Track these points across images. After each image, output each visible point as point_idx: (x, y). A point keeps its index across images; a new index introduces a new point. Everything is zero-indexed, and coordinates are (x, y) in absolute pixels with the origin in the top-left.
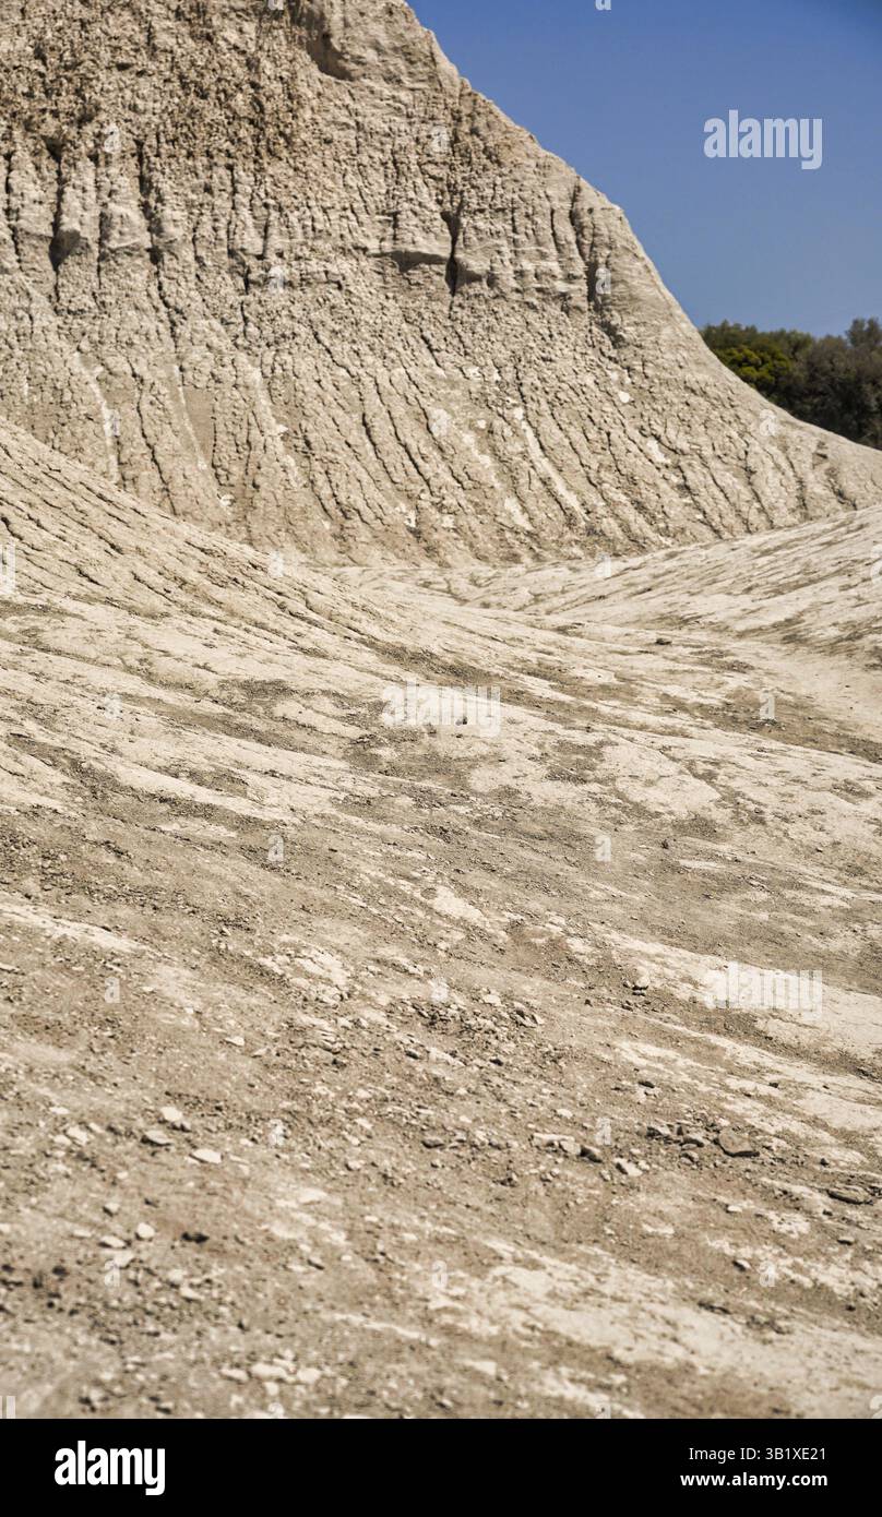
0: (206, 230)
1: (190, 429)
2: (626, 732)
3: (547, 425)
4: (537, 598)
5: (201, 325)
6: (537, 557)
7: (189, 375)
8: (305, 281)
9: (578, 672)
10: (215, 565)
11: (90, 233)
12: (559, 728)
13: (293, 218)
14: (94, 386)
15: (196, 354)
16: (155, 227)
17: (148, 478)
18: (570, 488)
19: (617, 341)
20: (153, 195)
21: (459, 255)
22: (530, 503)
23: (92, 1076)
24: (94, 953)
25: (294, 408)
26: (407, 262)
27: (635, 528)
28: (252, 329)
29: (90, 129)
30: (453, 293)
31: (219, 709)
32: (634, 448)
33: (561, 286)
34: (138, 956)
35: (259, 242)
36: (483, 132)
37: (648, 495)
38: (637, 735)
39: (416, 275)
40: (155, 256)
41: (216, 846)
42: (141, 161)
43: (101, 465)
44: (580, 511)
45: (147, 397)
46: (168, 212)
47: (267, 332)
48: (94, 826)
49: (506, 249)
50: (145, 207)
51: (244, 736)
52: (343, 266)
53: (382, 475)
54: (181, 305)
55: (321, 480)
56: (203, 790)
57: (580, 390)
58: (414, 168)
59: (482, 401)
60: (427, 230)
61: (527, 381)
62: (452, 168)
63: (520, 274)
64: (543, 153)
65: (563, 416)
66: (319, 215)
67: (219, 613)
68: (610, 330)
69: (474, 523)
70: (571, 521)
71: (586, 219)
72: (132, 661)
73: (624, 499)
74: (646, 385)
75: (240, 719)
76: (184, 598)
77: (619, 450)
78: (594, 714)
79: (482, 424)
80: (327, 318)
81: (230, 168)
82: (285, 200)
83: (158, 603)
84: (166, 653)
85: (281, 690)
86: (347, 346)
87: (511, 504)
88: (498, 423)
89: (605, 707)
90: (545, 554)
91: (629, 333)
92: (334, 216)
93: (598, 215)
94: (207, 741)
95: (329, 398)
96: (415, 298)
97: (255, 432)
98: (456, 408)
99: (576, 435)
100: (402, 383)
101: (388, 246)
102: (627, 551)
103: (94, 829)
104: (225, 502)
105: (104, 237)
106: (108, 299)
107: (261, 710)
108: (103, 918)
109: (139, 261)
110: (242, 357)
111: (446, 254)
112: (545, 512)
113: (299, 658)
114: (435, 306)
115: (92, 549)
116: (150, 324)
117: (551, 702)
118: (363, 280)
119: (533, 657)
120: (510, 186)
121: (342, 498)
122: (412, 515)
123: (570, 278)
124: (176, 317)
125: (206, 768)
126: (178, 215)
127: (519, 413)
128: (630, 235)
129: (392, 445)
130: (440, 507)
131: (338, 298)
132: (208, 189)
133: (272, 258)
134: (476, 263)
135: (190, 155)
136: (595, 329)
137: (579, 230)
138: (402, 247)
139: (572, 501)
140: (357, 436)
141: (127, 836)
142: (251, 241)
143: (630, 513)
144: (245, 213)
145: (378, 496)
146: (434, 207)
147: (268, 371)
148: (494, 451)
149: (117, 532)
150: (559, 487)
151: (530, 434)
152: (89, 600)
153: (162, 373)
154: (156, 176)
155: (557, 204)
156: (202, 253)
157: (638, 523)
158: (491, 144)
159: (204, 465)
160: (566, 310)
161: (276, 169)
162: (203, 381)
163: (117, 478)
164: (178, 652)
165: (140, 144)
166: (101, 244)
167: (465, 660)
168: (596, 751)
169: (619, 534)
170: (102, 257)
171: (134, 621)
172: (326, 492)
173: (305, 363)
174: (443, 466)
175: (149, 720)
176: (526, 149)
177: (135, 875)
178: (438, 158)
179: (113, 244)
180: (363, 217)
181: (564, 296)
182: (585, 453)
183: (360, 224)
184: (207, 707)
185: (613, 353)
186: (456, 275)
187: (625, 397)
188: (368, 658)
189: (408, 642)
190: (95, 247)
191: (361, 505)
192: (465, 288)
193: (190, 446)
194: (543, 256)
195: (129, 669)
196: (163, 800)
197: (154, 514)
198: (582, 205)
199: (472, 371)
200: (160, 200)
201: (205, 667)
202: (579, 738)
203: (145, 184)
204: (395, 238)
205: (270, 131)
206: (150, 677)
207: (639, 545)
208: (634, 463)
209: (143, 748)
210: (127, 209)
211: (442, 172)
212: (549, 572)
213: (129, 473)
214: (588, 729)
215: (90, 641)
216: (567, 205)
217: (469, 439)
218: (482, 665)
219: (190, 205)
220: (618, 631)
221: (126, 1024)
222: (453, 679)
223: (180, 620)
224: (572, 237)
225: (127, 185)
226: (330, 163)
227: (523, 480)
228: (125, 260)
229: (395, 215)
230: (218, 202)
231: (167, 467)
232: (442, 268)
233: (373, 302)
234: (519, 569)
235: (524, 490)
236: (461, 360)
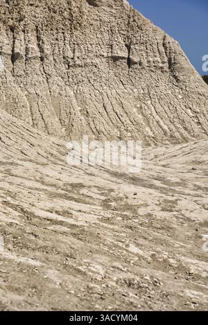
0: (56, 51)
1: (53, 109)
2: (184, 196)
3: (158, 105)
4: (156, 157)
5: (56, 79)
6: (156, 144)
7: (52, 93)
8: (86, 65)
9: (169, 178)
10: (62, 149)
11: (23, 53)
12: (164, 195)
13: (82, 47)
14: (25, 97)
15: (54, 87)
16: (42, 51)
17: (41, 123)
18: (165, 124)
19: (178, 81)
20: (41, 41)
21: (131, 57)
22: (153, 129)
23: (30, 304)
24: (29, 266)
25: (83, 102)
26: (115, 59)
27: (184, 135)
28: (70, 79)
29: (22, 23)
30: (129, 68)
31: (63, 192)
32: (183, 112)
33: (161, 65)
34: (42, 267)
35: (72, 54)
36: (137, 21)
37: (188, 125)
38: (187, 197)
39: (118, 63)
40: (42, 59)
41: (64, 233)
42: (37, 32)
43: (27, 120)
44: (168, 130)
45: (40, 100)
46: (45, 46)
47: (75, 80)
48: (28, 228)
49: (144, 55)
50: (39, 45)
51: (71, 200)
52: (97, 61)
53: (109, 121)
54: (50, 73)
55: (91, 123)
56: (60, 216)
57: (167, 95)
58: (117, 32)
59: (138, 99)
60: (121, 50)
61: (151, 93)
62: (128, 31)
63: (149, 62)
64: (154, 26)
65: (162, 103)
66: (89, 46)
67: (63, 163)
68: (175, 77)
69: (137, 135)
70: (165, 133)
71: (168, 45)
72: (38, 178)
73: (181, 127)
74: (186, 93)
75: (70, 195)
76: (53, 159)
77: (179, 112)
78: (174, 191)
79: (138, 106)
80: (92, 76)
81: (63, 33)
82: (79, 42)
83: (45, 161)
84: (48, 176)
85: (81, 186)
86: (98, 84)
87: (148, 129)
88: (143, 105)
89: (177, 189)
90: (158, 143)
91: (181, 78)
92: (94, 46)
93: (171, 44)
94: (60, 201)
95: (93, 99)
96: (118, 69)
97: (72, 110)
98: (131, 101)
99: (166, 108)
100: (115, 95)
101: (110, 55)
102: (182, 142)
103: (28, 229)
104: (63, 130)
105: (27, 54)
106: (28, 72)
107: (76, 192)
108: (32, 256)
109: (37, 61)
110: (68, 88)
111: (127, 56)
112: (158, 132)
113: (87, 176)
114: (124, 72)
115: (25, 145)
116: (41, 79)
117: (161, 188)
118: (103, 64)
119: (156, 174)
120: (145, 36)
121: (98, 128)
122: (119, 133)
123: (163, 63)
124: (48, 77)
125: (60, 210)
126: (48, 47)
127: (149, 102)
128: (181, 50)
129: (112, 112)
130: (127, 130)
131: (95, 70)
132: (57, 39)
133: (76, 59)
134: (136, 59)
135: (51, 30)
136: (171, 77)
137: (166, 48)
138: (114, 55)
139: (165, 127)
140: (102, 110)
141: (38, 231)
142: (70, 54)
143: (183, 131)
144: (68, 46)
145: (108, 127)
146: (123, 43)
147: (75, 92)
148: (142, 113)
149: (33, 140)
150: (162, 124)
151: (153, 108)
152: (25, 160)
153: (45, 93)
154: (42, 36)
155: (159, 41)
156: (55, 58)
157: (185, 134)
158: (139, 24)
159: (57, 119)
160: (162, 72)
161: (77, 33)
162: (56, 95)
163: (32, 124)
164: (51, 175)
165: (37, 27)
166: (26, 56)
167: (135, 176)
168: (175, 202)
169: (180, 137)
170: (26, 60)
171: (38, 166)
172: (93, 127)
173: (86, 89)
174: (127, 118)
175: (43, 196)
176: (150, 25)
177: (41, 242)
178: (124, 29)
179: (30, 56)
180: (102, 46)
181: (162, 68)
182: (169, 113)
183: (102, 48)
184: (60, 191)
185: (177, 84)
186: (130, 62)
187: (180, 97)
188: (107, 176)
189: (119, 171)
190: (24, 57)
191: (103, 130)
192: (132, 66)
193: (53, 114)
194: (156, 56)
195: (37, 181)
196: (48, 220)
197: (43, 134)
198: (167, 41)
199: (135, 90)
200: (43, 43)
201: (59, 180)
202: (170, 198)
203: (38, 38)
204: (112, 52)
205: (75, 22)
206: (43, 183)
207: (186, 140)
208: (184, 116)
209: (41, 204)
210: (33, 45)
211: (125, 33)
212: (159, 149)
213: (35, 122)
214: (173, 196)
215: (25, 172)
216: (162, 41)
217: (135, 110)
218: (141, 177)
219: (52, 44)
220: (180, 166)
221: (39, 287)
222: (132, 181)
223: (51, 166)
224: (163, 51)
225: (33, 39)
226: (92, 31)
227: (151, 122)
228: (33, 61)
229: (112, 45)
230: (60, 43)
231: (46, 120)
232: (126, 61)
233: (106, 71)
234: (150, 148)
235: (151, 125)
236: (132, 87)
